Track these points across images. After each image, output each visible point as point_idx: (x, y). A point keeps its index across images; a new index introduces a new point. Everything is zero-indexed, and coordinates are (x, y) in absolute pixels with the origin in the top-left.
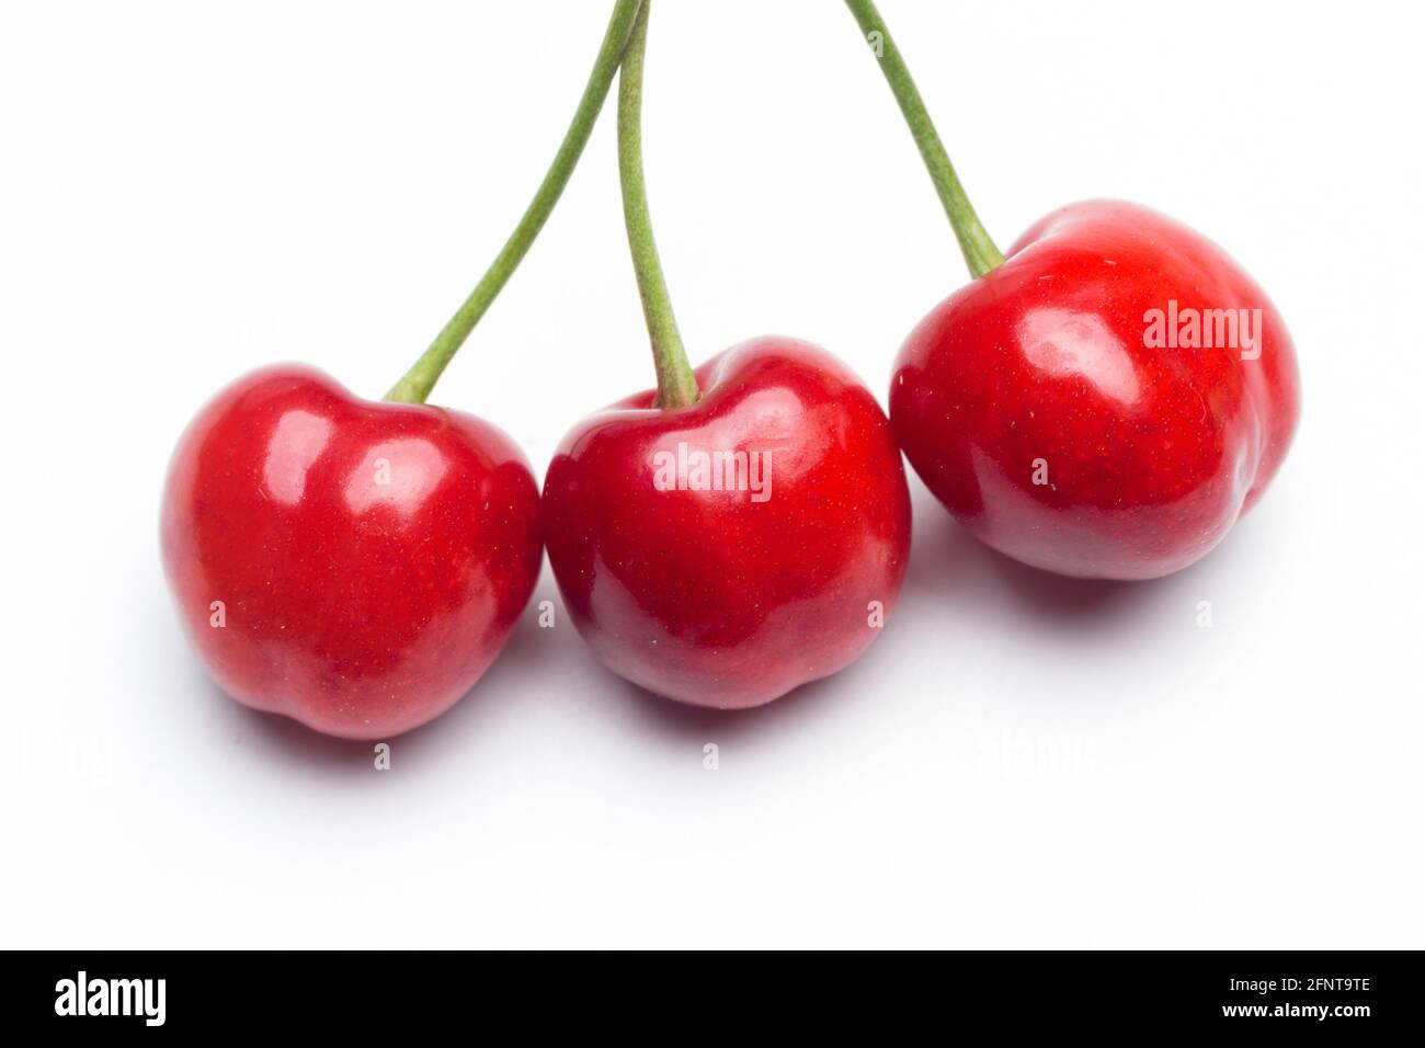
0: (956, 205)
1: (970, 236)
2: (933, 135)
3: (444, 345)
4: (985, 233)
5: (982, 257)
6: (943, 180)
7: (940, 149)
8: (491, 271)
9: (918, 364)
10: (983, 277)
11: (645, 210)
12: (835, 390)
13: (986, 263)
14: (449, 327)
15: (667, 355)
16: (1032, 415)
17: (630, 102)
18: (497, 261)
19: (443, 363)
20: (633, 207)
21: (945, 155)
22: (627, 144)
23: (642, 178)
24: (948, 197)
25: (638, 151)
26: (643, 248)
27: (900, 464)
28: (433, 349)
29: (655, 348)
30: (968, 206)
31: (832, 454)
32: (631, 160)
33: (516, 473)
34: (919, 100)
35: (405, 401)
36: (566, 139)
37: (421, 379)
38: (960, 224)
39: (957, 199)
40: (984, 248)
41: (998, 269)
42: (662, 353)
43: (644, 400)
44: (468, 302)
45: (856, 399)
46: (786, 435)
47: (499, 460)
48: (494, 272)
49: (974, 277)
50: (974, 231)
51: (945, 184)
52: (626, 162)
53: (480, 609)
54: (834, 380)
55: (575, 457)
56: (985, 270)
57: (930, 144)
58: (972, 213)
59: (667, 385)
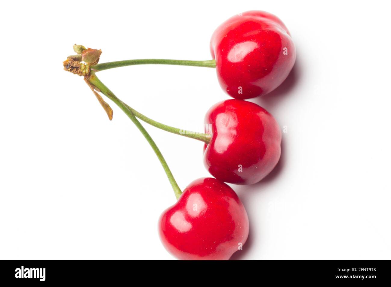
0: (198, 64)
1: (206, 64)
2: (182, 61)
3: (173, 183)
4: (207, 61)
5: (211, 64)
6: (192, 64)
7: (185, 61)
8: (163, 165)
9: (227, 86)
10: (216, 66)
11: (167, 126)
12: (223, 105)
13: (213, 63)
14: (170, 180)
15: (199, 137)
16: (249, 66)
17: (143, 118)
18: (161, 163)
19: (176, 185)
20: (165, 128)
21: (187, 61)
22: (152, 123)
23: (160, 123)
24: (196, 64)
25: (154, 121)
26: (174, 130)
27: (246, 101)
28: (173, 186)
29: (196, 138)
30: (200, 61)
31: (236, 112)
32: (155, 123)
33: (207, 180)
34: (173, 60)
35: (180, 196)
36: (144, 135)
37: (177, 191)
38: (203, 64)
39: (197, 63)
40: (210, 62)
41: (216, 62)
42: (198, 137)
43: (206, 146)
44: (167, 174)
45: (227, 102)
46: (228, 118)
47: (203, 182)
48: (163, 164)
49: (215, 68)
50: (206, 63)
51: (193, 64)
52: (155, 125)
53: (232, 202)
54: (221, 104)
55: (210, 165)
56: (215, 64)
57: (183, 62)
58: (202, 61)
59: (205, 140)
